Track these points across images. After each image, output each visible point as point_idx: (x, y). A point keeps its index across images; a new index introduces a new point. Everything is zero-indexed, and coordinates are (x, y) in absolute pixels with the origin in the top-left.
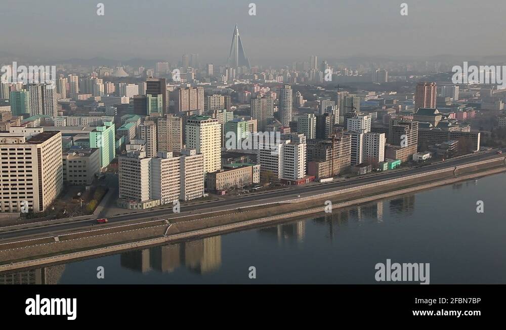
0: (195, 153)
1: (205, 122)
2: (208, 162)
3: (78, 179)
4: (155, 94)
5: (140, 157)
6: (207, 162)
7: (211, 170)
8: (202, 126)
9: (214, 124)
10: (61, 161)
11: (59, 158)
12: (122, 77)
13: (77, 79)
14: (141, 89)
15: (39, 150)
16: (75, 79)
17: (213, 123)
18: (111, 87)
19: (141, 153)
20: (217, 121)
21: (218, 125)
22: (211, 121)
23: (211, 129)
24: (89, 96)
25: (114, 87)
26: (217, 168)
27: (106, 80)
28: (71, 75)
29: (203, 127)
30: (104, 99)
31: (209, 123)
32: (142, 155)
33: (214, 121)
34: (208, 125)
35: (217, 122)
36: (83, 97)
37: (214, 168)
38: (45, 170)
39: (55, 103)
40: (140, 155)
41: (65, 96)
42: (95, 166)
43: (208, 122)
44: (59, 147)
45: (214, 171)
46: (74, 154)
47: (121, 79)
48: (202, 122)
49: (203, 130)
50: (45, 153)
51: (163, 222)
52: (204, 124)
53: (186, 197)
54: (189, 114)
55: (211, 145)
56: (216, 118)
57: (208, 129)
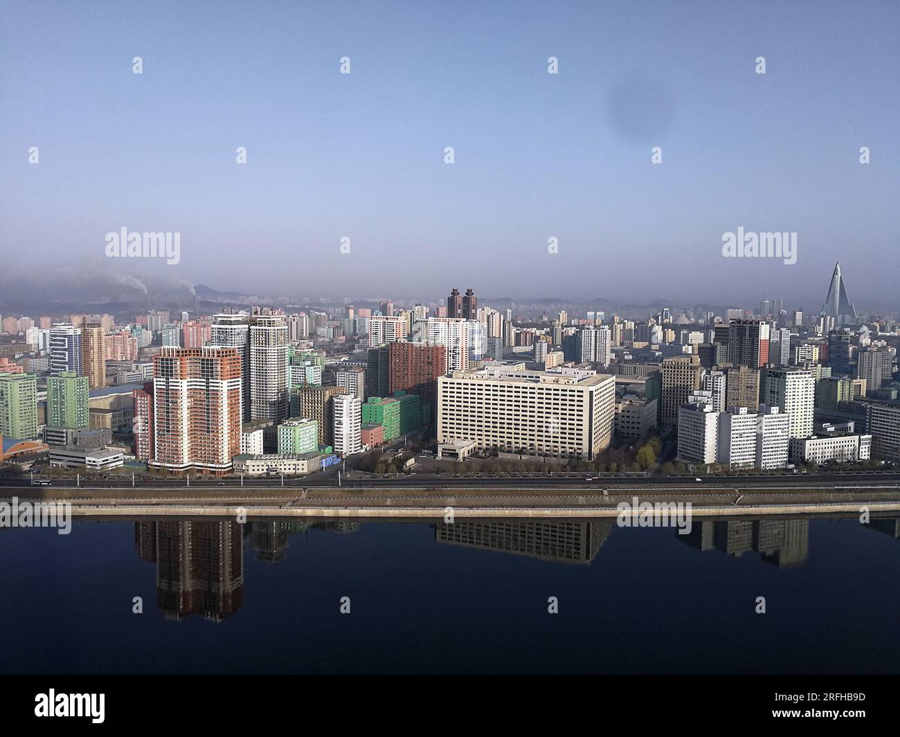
0: (778, 411)
1: (793, 374)
2: (795, 425)
3: (631, 431)
4: (724, 343)
5: (705, 410)
6: (793, 425)
7: (799, 435)
8: (789, 378)
9: (805, 377)
10: (614, 408)
11: (612, 405)
12: (684, 325)
13: (633, 325)
14: (706, 338)
15: (591, 393)
16: (631, 325)
17: (803, 376)
18: (671, 335)
19: (707, 406)
20: (809, 373)
21: (811, 379)
22: (801, 374)
23: (801, 383)
24: (646, 344)
25: (674, 336)
26: (807, 434)
27: (665, 327)
28: (626, 321)
29: (790, 380)
30: (662, 348)
31: (799, 376)
32: (708, 408)
33: (805, 373)
34: (797, 378)
35: (810, 375)
36: (638, 345)
37: (803, 434)
38: (597, 416)
39: (608, 350)
40: (705, 408)
41: (618, 344)
42: (650, 419)
43: (797, 374)
44: (612, 392)
45: (802, 437)
46: (628, 403)
47: (684, 326)
48: (789, 374)
49: (790, 384)
50: (597, 397)
51: (733, 491)
52: (791, 376)
53: (763, 465)
54: (770, 366)
55: (800, 404)
56: (807, 370)
57: (797, 383)
